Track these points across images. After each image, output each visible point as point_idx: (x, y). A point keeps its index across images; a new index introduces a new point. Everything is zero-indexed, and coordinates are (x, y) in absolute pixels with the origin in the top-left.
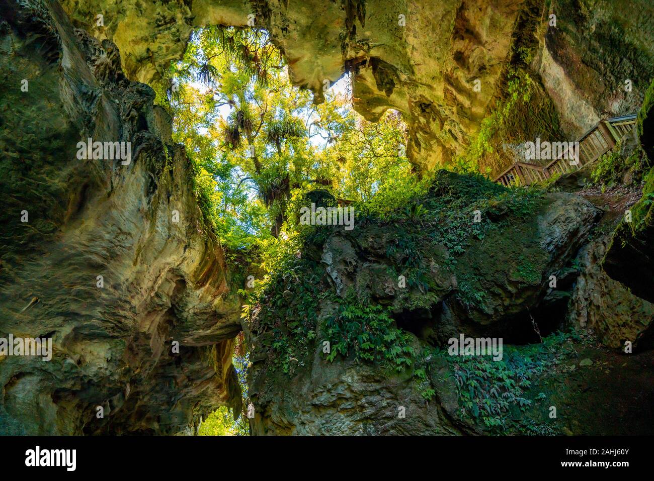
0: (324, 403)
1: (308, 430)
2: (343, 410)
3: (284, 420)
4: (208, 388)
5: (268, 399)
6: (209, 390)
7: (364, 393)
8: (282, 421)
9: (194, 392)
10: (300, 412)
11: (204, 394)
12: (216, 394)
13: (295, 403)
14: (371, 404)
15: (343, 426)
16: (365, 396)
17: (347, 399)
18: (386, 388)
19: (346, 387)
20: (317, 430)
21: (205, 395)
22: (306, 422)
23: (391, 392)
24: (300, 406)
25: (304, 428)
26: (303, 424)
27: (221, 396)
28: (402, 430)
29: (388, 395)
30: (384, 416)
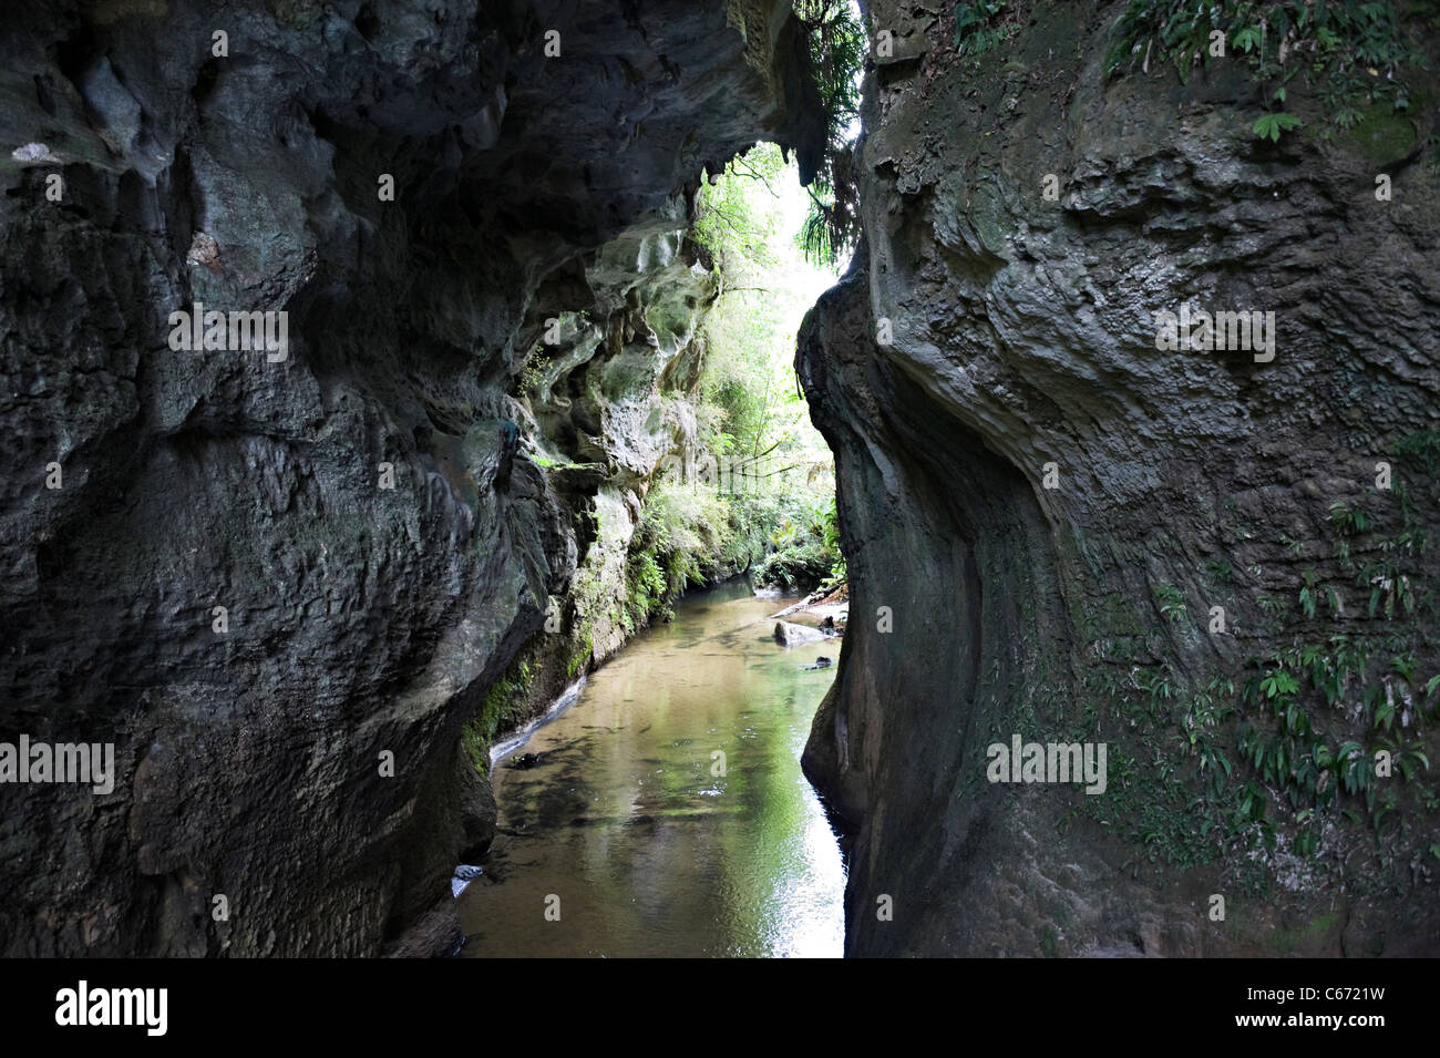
0: (1103, 209)
1: (1043, 277)
2: (1158, 235)
3: (972, 242)
4: (723, 91)
5: (925, 179)
6: (726, 98)
7: (1233, 192)
8: (965, 243)
9: (680, 102)
10: (1023, 225)
11: (710, 108)
12: (747, 109)
13: (1009, 198)
14: (1254, 226)
15: (1151, 278)
16: (1236, 201)
17: (1175, 206)
18: (1314, 183)
19: (1180, 170)
20: (1069, 282)
21: (715, 111)
22: (1037, 255)
23: (1327, 196)
24: (1026, 209)
25: (1032, 271)
26: (1028, 258)
27: (764, 113)
28: (1340, 307)
29: (1315, 203)
30: (1289, 263)
